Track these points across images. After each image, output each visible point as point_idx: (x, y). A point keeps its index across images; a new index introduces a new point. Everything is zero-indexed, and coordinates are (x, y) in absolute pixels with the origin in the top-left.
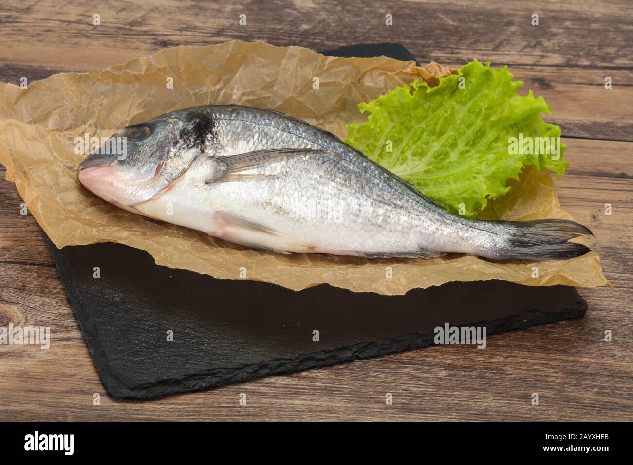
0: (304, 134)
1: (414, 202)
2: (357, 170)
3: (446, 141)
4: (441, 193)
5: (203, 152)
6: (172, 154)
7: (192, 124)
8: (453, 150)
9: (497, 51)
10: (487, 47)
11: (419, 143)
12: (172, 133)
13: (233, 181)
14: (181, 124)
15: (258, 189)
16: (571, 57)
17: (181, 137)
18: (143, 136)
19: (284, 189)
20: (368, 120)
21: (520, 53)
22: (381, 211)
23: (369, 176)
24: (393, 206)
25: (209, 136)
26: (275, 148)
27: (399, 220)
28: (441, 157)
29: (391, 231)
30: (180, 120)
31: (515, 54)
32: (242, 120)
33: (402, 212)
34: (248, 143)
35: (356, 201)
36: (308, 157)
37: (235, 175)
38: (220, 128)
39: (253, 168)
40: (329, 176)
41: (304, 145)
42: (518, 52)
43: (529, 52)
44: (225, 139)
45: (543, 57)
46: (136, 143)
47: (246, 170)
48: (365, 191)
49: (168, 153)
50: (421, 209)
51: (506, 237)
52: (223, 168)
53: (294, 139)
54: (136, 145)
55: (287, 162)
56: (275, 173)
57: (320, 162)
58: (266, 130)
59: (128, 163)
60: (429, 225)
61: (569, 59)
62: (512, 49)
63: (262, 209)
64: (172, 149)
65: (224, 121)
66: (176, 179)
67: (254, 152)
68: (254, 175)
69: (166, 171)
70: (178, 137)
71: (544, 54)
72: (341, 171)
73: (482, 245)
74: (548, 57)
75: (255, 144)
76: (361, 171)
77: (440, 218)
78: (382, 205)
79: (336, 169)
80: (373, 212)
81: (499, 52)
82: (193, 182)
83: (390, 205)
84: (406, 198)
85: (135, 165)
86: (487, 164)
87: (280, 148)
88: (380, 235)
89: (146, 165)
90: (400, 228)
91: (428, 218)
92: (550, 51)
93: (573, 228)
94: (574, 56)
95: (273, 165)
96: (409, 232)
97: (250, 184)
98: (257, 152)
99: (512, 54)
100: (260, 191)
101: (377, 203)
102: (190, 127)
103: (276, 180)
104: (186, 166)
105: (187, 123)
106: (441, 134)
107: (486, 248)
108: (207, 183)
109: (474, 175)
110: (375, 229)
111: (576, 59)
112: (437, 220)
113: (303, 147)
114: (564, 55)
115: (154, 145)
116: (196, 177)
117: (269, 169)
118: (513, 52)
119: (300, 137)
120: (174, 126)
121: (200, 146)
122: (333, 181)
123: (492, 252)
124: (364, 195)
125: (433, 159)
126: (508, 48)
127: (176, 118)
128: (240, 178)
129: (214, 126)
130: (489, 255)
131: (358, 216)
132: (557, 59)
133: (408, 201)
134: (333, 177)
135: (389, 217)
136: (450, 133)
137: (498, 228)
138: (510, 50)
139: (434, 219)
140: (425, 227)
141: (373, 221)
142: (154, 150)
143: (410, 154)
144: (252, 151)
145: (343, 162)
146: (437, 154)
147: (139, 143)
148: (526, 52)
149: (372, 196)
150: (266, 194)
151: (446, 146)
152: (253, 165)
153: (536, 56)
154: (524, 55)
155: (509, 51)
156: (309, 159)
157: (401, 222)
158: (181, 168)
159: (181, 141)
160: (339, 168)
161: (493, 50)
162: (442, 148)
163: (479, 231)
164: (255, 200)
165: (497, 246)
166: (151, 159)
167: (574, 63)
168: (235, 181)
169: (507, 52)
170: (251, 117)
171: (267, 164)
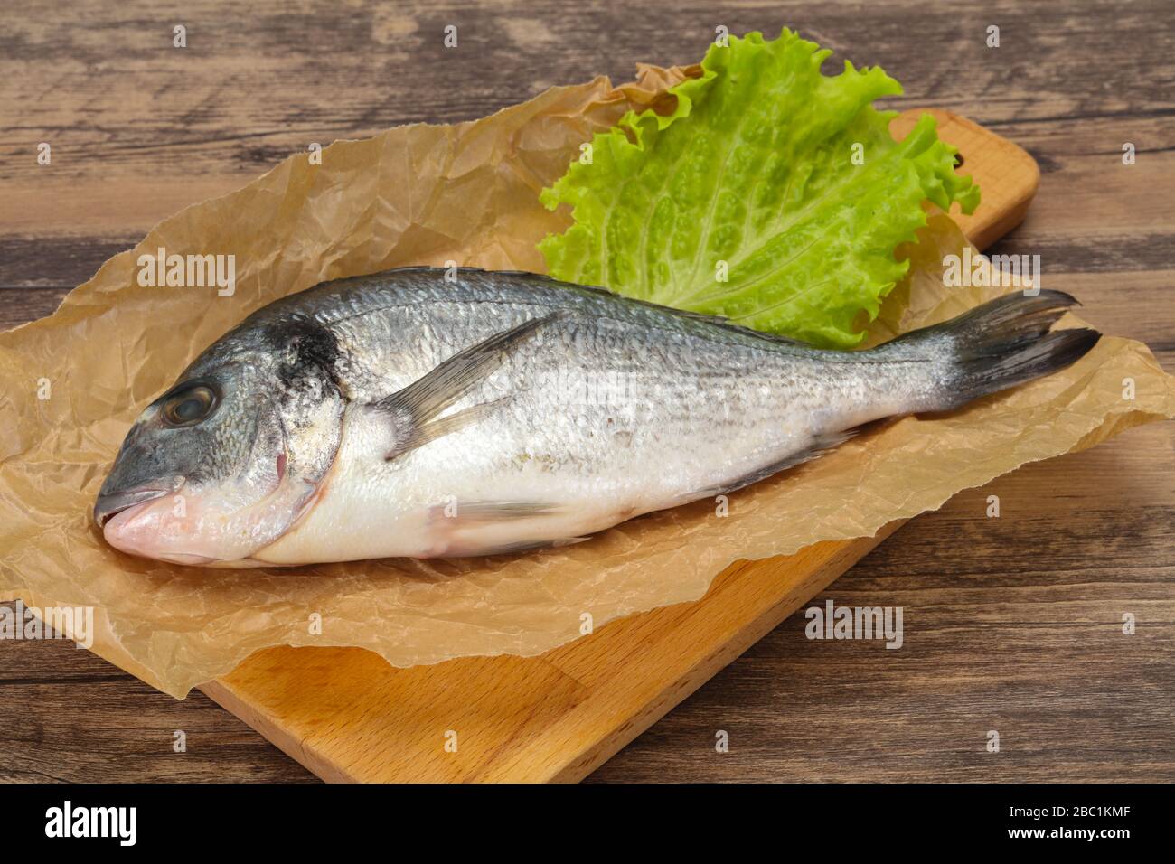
0: (502, 294)
1: (762, 353)
2: (633, 327)
3: (720, 208)
4: (784, 315)
5: (348, 400)
6: (291, 426)
7: (292, 351)
8: (741, 223)
9: (934, 98)
10: (914, 91)
11: (675, 230)
12: (263, 382)
13: (435, 437)
14: (267, 358)
15: (490, 437)
16: (1087, 95)
17: (288, 386)
18: (204, 411)
19: (537, 417)
20: (574, 220)
21: (982, 98)
22: (721, 394)
23: (659, 332)
24: (733, 374)
25: (339, 363)
26: (475, 342)
27: (759, 399)
28: (727, 243)
29: (754, 424)
30: (259, 351)
31: (973, 102)
32: (379, 310)
33: (756, 379)
34: (421, 351)
35: (669, 389)
36: (540, 336)
37: (433, 424)
38: (349, 340)
39: (460, 398)
40: (597, 361)
41: (519, 317)
42: (978, 95)
43: (1001, 94)
44: (375, 359)
45: (1030, 101)
46: (199, 427)
47: (447, 406)
48: (672, 366)
49: (282, 427)
50: (780, 362)
51: (946, 358)
52: (406, 419)
53: (494, 312)
54: (202, 431)
55: (511, 363)
56: (504, 393)
57: (567, 339)
58: (436, 313)
59: (211, 474)
60: (811, 389)
61: (1084, 101)
62: (965, 90)
63: (517, 472)
64: (284, 415)
65: (347, 323)
66: (325, 473)
67: (443, 365)
68: (468, 411)
69: (298, 463)
70: (282, 387)
71: (1031, 95)
72: (610, 342)
73: (916, 391)
74: (1042, 101)
75: (437, 349)
76: (640, 328)
77: (822, 367)
78: (715, 380)
79: (599, 340)
80: (708, 399)
81: (939, 101)
82: (361, 466)
83: (727, 375)
84: (743, 349)
85: (227, 474)
86: (847, 230)
87: (483, 339)
88: (738, 439)
89: (252, 464)
90: (765, 413)
91: (804, 375)
92: (1041, 88)
93: (1047, 301)
94: (1094, 93)
95: (493, 378)
96: (784, 414)
97: (470, 431)
98: (449, 362)
99: (966, 102)
100: (496, 437)
101: (705, 379)
102: (291, 359)
103: (512, 405)
104: (334, 440)
105: (279, 352)
106: (705, 198)
107: (925, 393)
108: (389, 459)
109: (834, 259)
110: (727, 431)
111: (1097, 99)
112: (820, 372)
113: (519, 321)
114: (1072, 93)
115: (241, 420)
116: (363, 455)
117: (490, 388)
118: (968, 97)
119: (501, 303)
120: (257, 368)
121: (335, 391)
122: (610, 367)
123: (938, 398)
124: (677, 374)
125: (716, 253)
126: (956, 89)
127: (247, 349)
128: (447, 427)
129: (335, 339)
130: (935, 404)
131: (688, 418)
132: (1058, 103)
133: (750, 354)
134: (606, 360)
135: (739, 399)
136: (721, 192)
137: (922, 347)
138: (961, 92)
139: (813, 373)
140: (807, 394)
141: (716, 417)
142: (250, 430)
143: (668, 258)
144: (437, 364)
145: (600, 323)
146: (717, 242)
147: (208, 426)
148: (993, 95)
149: (689, 370)
150: (509, 440)
151: (724, 221)
152: (457, 392)
153: (1016, 100)
154: (990, 101)
155: (959, 95)
156: (545, 341)
157: (763, 401)
158: (325, 448)
159: (291, 392)
160: (602, 337)
161: (926, 97)
162: (721, 226)
163: (898, 366)
164: (496, 460)
165: (942, 383)
166: (254, 449)
167: (1095, 108)
168: (440, 436)
169: (956, 99)
170: (389, 298)
171: (481, 381)
